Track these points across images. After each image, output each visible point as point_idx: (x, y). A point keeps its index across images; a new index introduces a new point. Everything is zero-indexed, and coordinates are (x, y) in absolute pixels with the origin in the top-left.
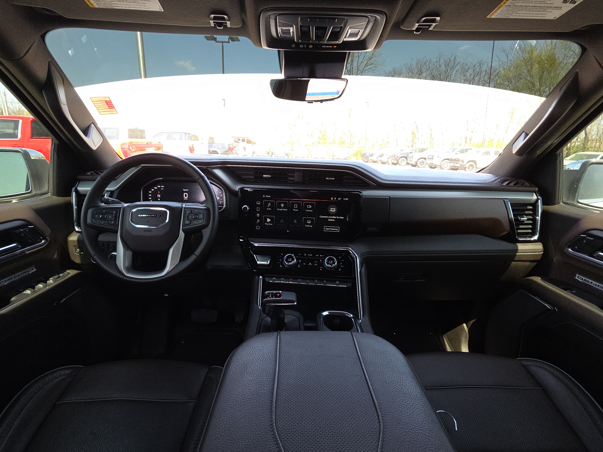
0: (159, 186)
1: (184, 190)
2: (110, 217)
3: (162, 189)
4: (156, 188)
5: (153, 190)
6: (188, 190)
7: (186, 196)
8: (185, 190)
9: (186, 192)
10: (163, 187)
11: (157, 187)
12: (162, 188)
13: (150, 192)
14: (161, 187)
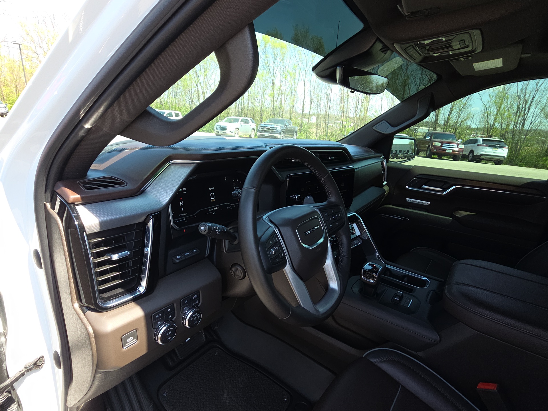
0: (180, 190)
1: (210, 189)
2: (277, 248)
3: (184, 193)
6: (213, 188)
7: (213, 197)
8: (211, 189)
9: (212, 191)
10: (185, 189)
12: (185, 191)
14: (183, 189)
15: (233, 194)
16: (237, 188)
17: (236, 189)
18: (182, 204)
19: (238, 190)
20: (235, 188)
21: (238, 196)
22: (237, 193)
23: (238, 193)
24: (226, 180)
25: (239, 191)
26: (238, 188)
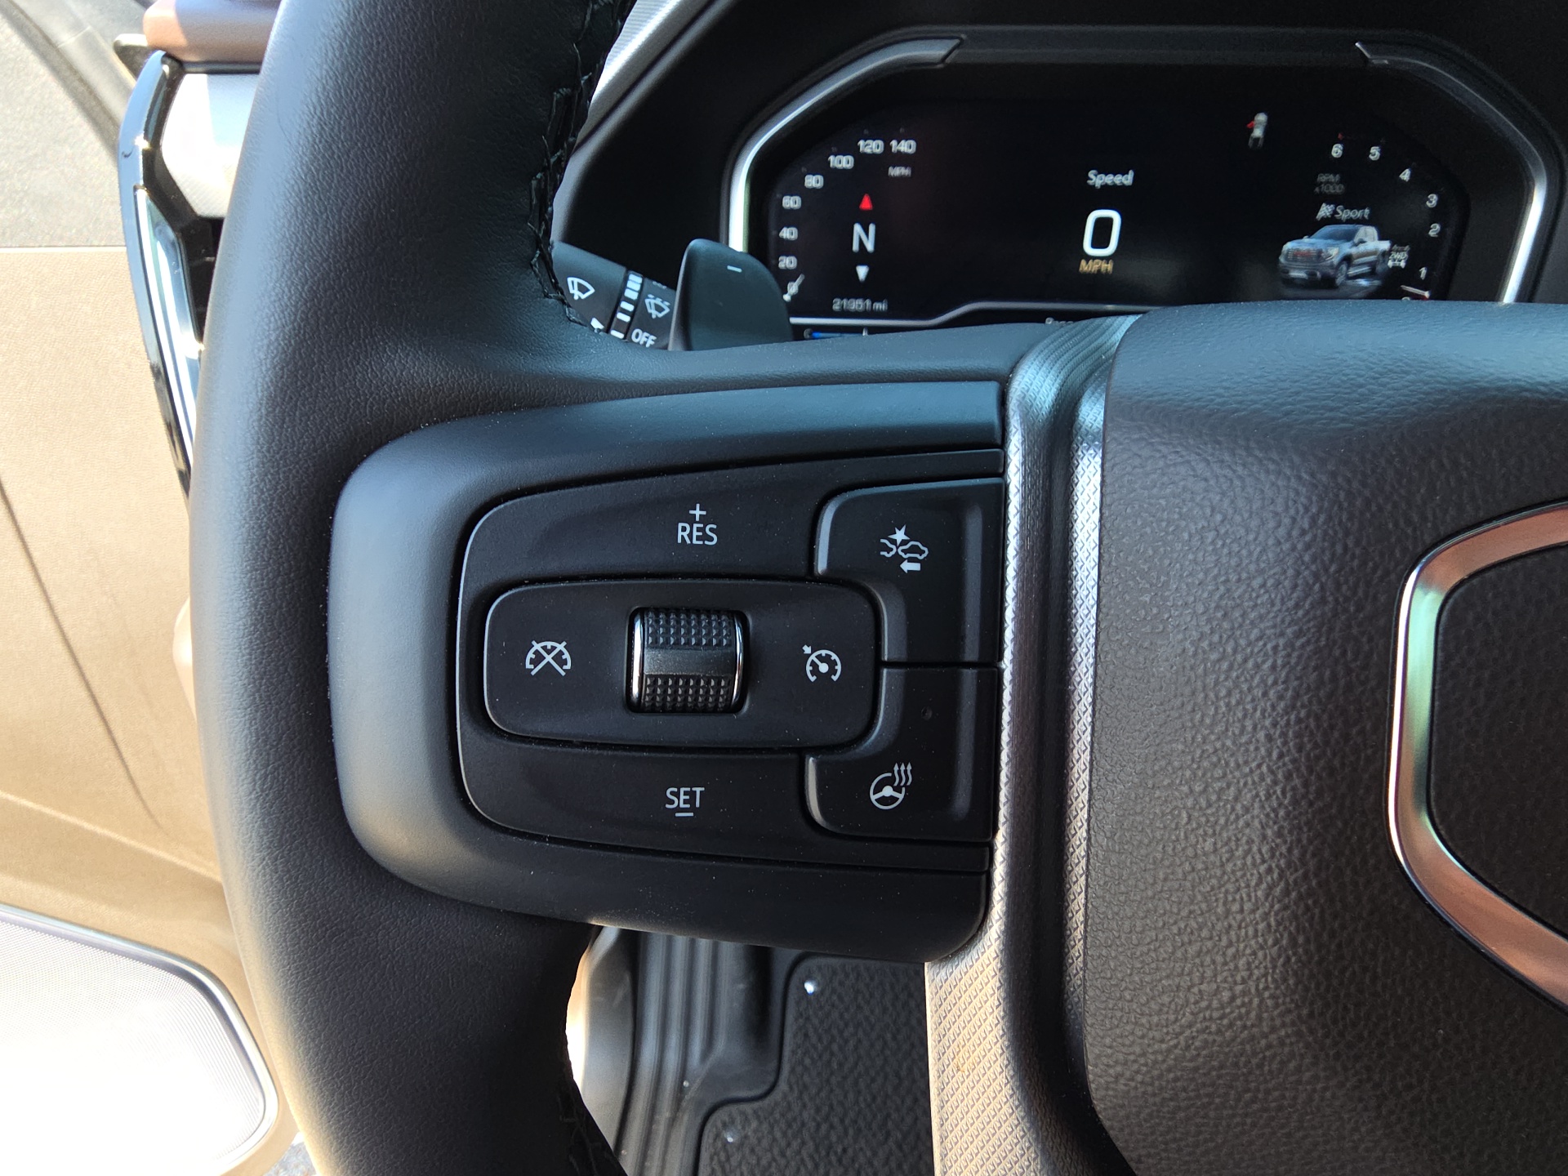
0: (871, 147)
1: (1097, 180)
2: (819, 662)
3: (896, 171)
4: (843, 162)
5: (813, 181)
6: (1127, 179)
7: (1101, 240)
8: (1109, 179)
9: (1107, 198)
10: (906, 147)
11: (854, 151)
12: (901, 159)
13: (791, 202)
14: (888, 147)
15: (1296, 256)
16: (1350, 221)
17: (1332, 220)
18: (864, 237)
19: (1349, 237)
20: (1325, 211)
21: (1340, 280)
22: (1335, 252)
23: (1348, 260)
24: (1258, 132)
25: (1362, 248)
26: (1362, 222)
